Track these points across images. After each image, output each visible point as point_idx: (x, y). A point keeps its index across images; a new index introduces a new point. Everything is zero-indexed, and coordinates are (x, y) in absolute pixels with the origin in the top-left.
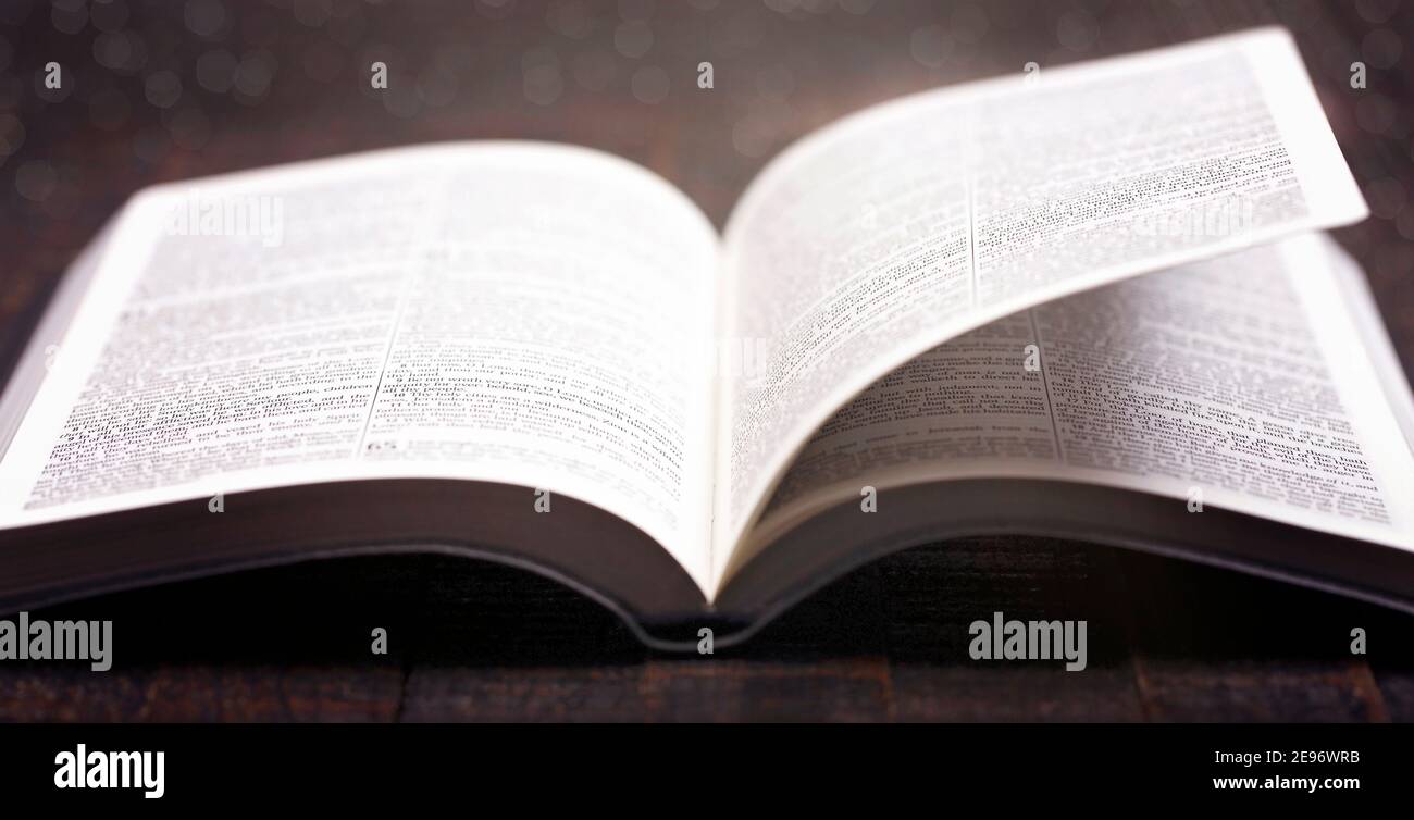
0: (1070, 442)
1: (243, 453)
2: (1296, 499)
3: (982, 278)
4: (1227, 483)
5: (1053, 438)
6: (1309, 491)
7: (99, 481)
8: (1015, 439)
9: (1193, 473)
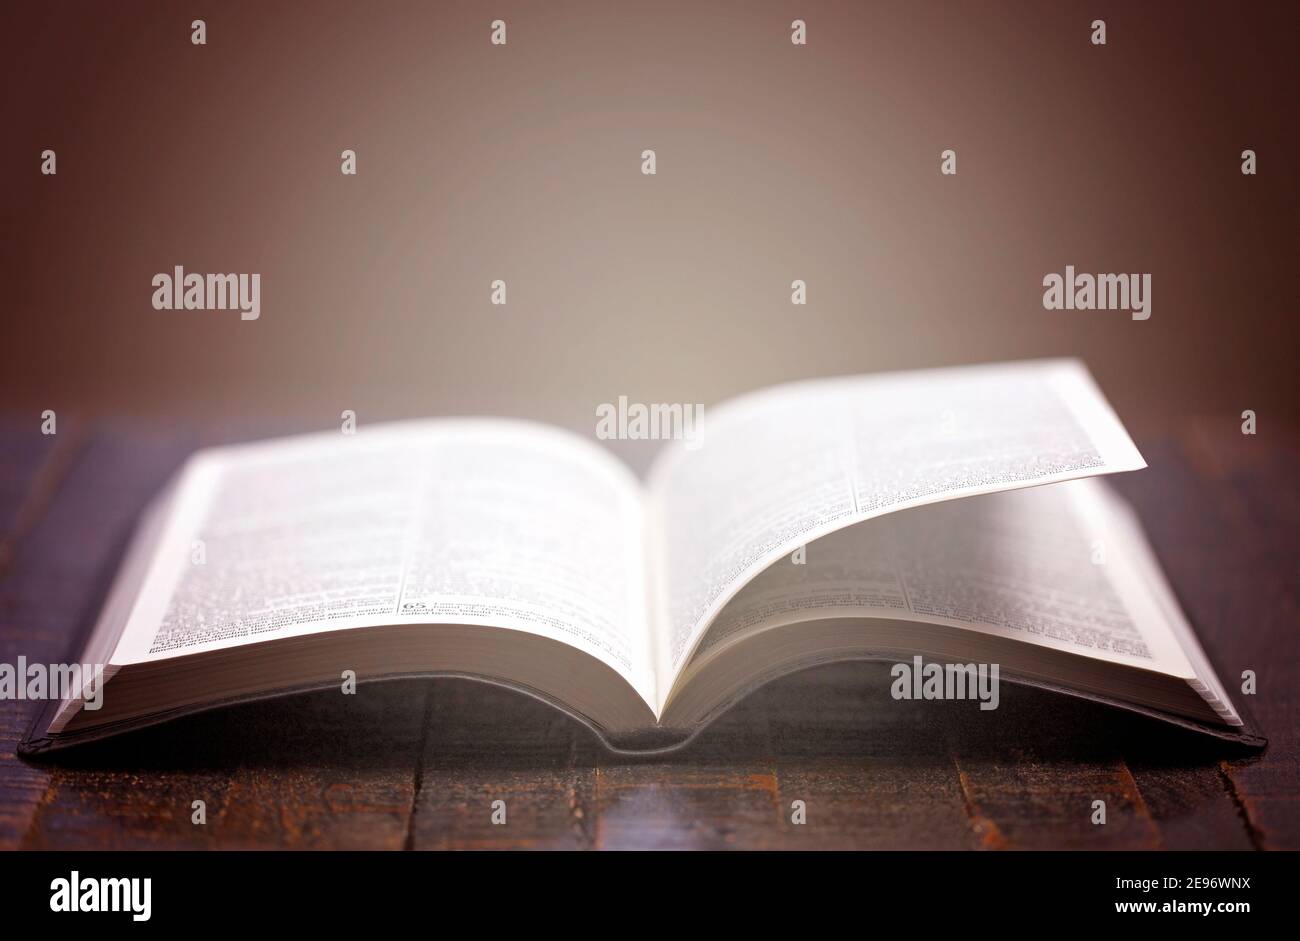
0: (916, 600)
1: (311, 612)
2: (1080, 641)
3: (860, 495)
4: (1031, 629)
5: (903, 596)
6: (1091, 637)
7: (204, 634)
8: (875, 596)
9: (1006, 622)
